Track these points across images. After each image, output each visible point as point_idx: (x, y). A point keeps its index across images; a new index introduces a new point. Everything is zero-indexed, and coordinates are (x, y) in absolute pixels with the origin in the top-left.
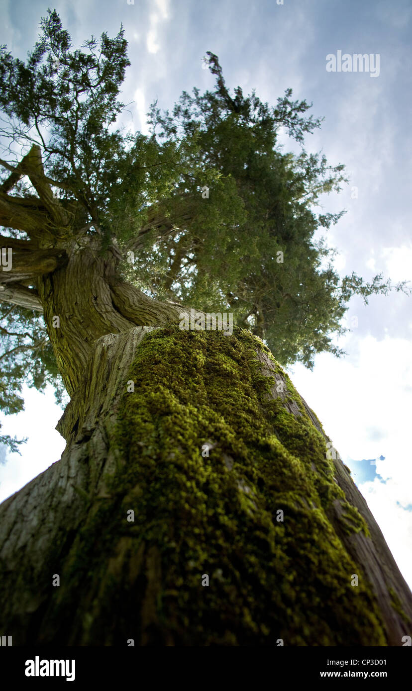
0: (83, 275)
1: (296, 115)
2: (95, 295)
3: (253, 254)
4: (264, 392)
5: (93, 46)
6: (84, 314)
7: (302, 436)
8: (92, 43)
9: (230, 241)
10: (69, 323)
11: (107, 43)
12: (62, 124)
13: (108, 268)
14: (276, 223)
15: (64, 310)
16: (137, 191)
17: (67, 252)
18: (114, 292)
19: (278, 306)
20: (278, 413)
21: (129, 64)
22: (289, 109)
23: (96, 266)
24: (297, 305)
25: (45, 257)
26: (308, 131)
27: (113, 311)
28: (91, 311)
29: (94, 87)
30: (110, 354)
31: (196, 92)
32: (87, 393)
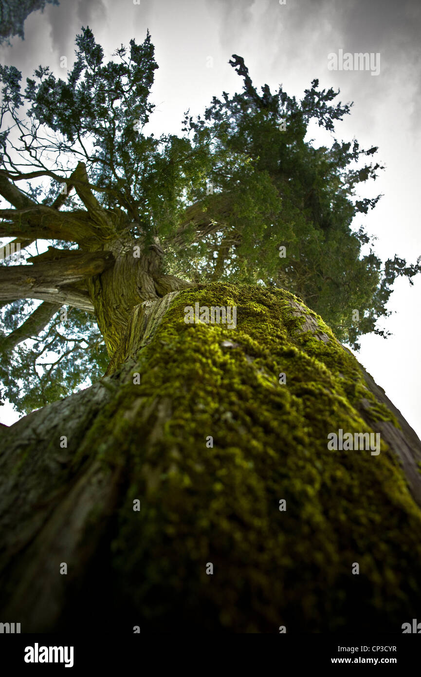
0: (129, 273)
1: (324, 104)
2: (140, 286)
3: (290, 239)
4: (295, 328)
5: (124, 53)
6: (129, 303)
7: (331, 354)
8: (123, 50)
9: (266, 227)
10: (117, 312)
11: (135, 49)
12: (101, 135)
13: (152, 265)
14: (312, 212)
15: (112, 303)
16: (173, 185)
17: (113, 254)
18: (158, 283)
19: (320, 289)
20: (308, 341)
21: (157, 67)
22: (317, 99)
23: (140, 263)
24: (338, 287)
25: (93, 259)
26: (338, 119)
27: (156, 297)
28: (136, 299)
29: (127, 92)
30: (147, 312)
31: (225, 95)
32: (127, 347)
